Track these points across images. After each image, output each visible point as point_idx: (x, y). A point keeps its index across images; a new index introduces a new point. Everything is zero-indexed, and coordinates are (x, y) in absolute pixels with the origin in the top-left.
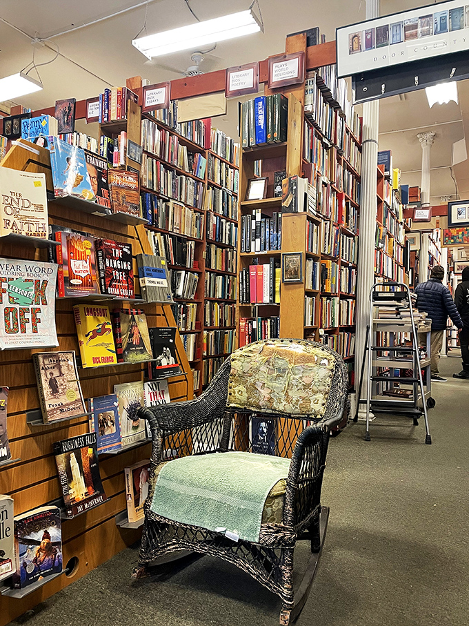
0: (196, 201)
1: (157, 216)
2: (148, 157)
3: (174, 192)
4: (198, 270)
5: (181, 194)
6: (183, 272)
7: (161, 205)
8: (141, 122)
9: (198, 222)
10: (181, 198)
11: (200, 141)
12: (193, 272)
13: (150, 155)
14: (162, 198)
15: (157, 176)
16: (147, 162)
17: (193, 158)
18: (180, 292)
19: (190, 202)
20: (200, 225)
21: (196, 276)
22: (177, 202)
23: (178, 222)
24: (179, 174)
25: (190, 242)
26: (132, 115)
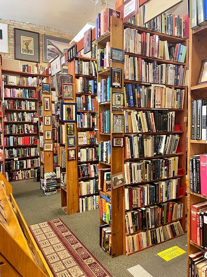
0: (177, 81)
1: (139, 99)
2: (130, 56)
3: (154, 78)
4: (180, 131)
5: (162, 78)
6: (165, 136)
7: (144, 90)
8: (123, 31)
9: (179, 96)
10: (161, 82)
11: (181, 33)
12: (174, 134)
13: (131, 55)
14: (143, 85)
15: (139, 69)
16: (128, 61)
17: (174, 48)
18: (162, 151)
19: (171, 82)
20: (181, 98)
21: (177, 137)
22: (158, 85)
23: (159, 99)
24: (159, 63)
25: (171, 113)
26: (115, 27)
